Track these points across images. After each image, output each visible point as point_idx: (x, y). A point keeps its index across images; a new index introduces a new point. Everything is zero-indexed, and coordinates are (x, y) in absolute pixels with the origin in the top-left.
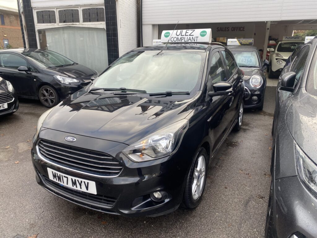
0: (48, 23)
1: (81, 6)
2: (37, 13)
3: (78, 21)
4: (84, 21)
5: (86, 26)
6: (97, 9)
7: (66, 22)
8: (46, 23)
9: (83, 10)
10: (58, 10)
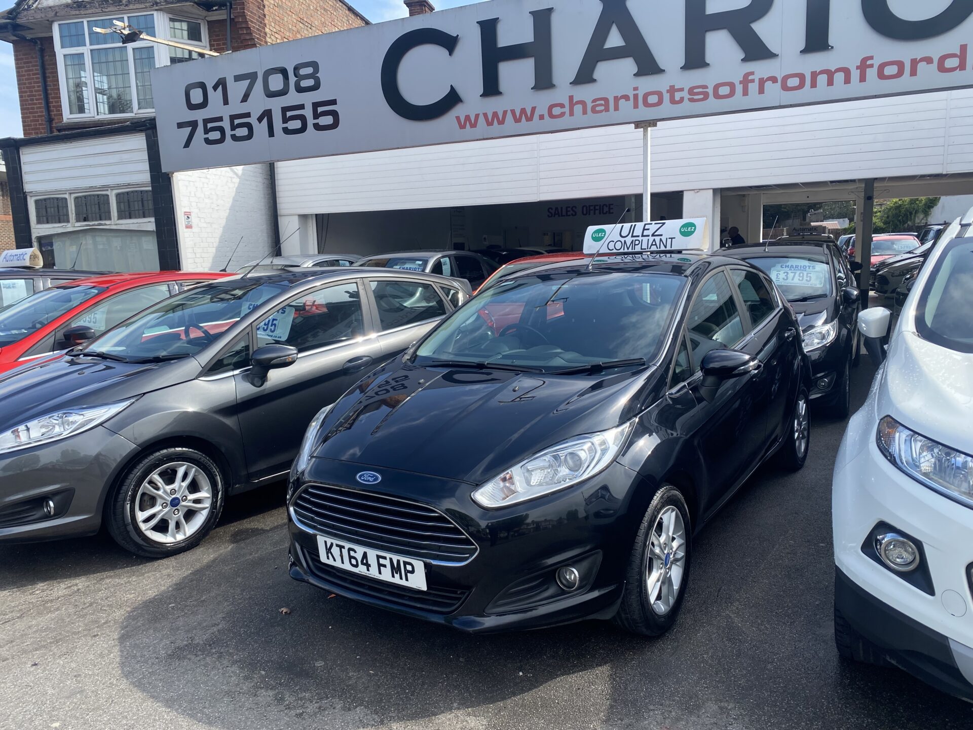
0: (55, 223)
1: (113, 188)
2: (37, 202)
3: (110, 219)
4: (120, 217)
5: (123, 227)
6: (141, 192)
7: (88, 221)
8: (52, 223)
9: (118, 195)
10: (73, 196)
